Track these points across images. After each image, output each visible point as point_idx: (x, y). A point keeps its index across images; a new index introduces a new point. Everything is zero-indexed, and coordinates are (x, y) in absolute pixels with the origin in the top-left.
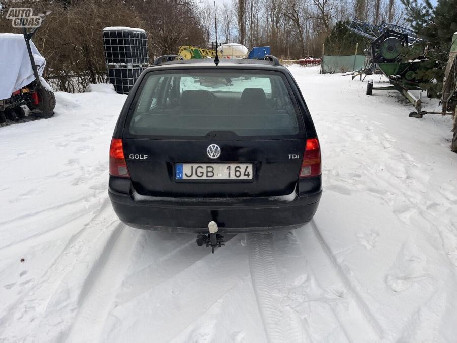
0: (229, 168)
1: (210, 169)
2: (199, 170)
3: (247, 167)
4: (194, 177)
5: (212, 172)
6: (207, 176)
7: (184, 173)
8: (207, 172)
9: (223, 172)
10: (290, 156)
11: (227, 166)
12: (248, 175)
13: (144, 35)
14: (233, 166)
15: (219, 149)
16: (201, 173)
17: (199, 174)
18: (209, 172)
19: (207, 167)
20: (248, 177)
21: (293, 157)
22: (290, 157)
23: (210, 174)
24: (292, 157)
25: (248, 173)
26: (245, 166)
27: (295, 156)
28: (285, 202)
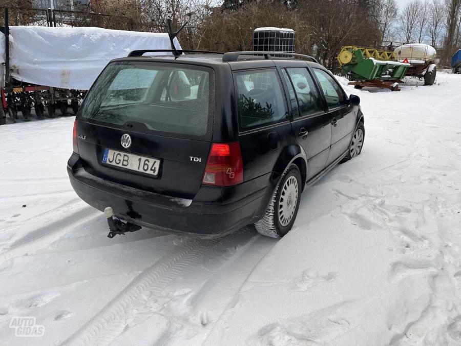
0: (140, 160)
1: (126, 158)
2: (119, 157)
3: (155, 162)
4: (114, 163)
5: (127, 161)
6: (123, 165)
7: (108, 157)
8: (124, 160)
9: (134, 163)
10: (191, 158)
11: (139, 157)
12: (154, 171)
13: (292, 35)
14: (143, 159)
15: (130, 139)
16: (119, 160)
17: (118, 162)
18: (125, 161)
19: (124, 155)
20: (154, 172)
21: (195, 160)
22: (191, 160)
23: (125, 163)
24: (193, 159)
25: (155, 168)
26: (154, 160)
27: (196, 159)
28: (181, 206)
